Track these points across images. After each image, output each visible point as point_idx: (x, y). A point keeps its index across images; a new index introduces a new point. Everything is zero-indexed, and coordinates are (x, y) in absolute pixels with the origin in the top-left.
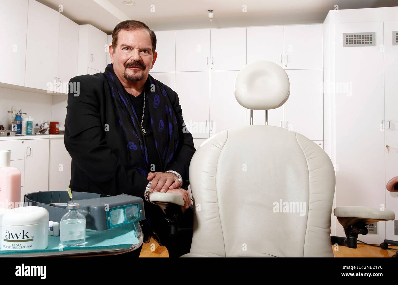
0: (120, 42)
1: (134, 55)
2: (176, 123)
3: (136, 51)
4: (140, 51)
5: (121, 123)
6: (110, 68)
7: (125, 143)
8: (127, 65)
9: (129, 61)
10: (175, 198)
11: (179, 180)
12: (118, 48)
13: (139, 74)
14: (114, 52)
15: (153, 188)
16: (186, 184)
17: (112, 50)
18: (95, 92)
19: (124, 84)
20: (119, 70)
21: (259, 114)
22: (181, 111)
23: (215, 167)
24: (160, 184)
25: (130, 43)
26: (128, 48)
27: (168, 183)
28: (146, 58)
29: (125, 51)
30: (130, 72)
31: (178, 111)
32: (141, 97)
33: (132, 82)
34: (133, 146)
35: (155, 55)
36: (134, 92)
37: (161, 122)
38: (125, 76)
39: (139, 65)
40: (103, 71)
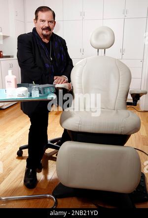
0: (39, 18)
1: (46, 24)
2: (65, 55)
4: (48, 22)
5: (42, 56)
6: (34, 30)
7: (44, 64)
8: (43, 29)
9: (44, 27)
10: (65, 86)
11: (67, 79)
12: (38, 21)
13: (48, 33)
14: (36, 22)
15: (57, 83)
16: (69, 81)
17: (35, 21)
18: (30, 42)
19: (42, 38)
20: (39, 31)
22: (67, 49)
24: (59, 81)
25: (44, 18)
26: (43, 21)
27: (62, 81)
28: (51, 25)
30: (44, 32)
31: (66, 49)
32: (49, 43)
33: (45, 36)
34: (47, 66)
35: (55, 23)
36: (46, 41)
37: (59, 55)
38: (42, 34)
39: (49, 29)
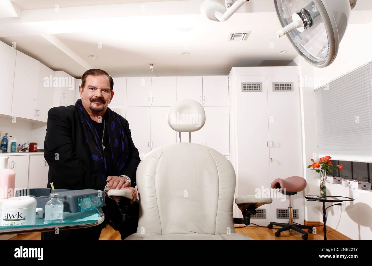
1: (98, 93)
2: (127, 142)
3: (99, 90)
4: (102, 90)
5: (87, 141)
6: (79, 102)
7: (90, 155)
8: (92, 100)
9: (94, 97)
10: (126, 193)
11: (129, 181)
12: (86, 88)
13: (101, 107)
14: (83, 91)
15: (110, 187)
16: (134, 184)
17: (81, 89)
19: (90, 114)
20: (86, 103)
21: (185, 135)
22: (130, 133)
23: (155, 173)
24: (115, 184)
25: (94, 84)
26: (94, 88)
27: (121, 183)
28: (106, 95)
29: (91, 90)
30: (94, 105)
31: (128, 133)
33: (96, 112)
34: (96, 158)
35: (112, 94)
37: (116, 140)
38: (91, 108)
39: (101, 100)
40: (74, 104)
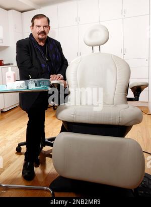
0: (35, 24)
1: (42, 29)
2: (60, 55)
3: (42, 27)
4: (44, 27)
5: (38, 57)
6: (31, 35)
7: (40, 64)
8: (39, 34)
9: (40, 32)
12: (35, 27)
13: (44, 37)
14: (33, 28)
18: (27, 46)
20: (35, 36)
22: (62, 50)
24: (54, 78)
26: (39, 26)
28: (46, 29)
29: (38, 28)
30: (40, 36)
31: (61, 50)
32: (44, 46)
33: (41, 40)
34: (43, 66)
36: (42, 44)
37: (54, 55)
38: (38, 38)
39: (44, 33)
